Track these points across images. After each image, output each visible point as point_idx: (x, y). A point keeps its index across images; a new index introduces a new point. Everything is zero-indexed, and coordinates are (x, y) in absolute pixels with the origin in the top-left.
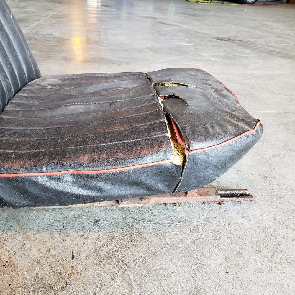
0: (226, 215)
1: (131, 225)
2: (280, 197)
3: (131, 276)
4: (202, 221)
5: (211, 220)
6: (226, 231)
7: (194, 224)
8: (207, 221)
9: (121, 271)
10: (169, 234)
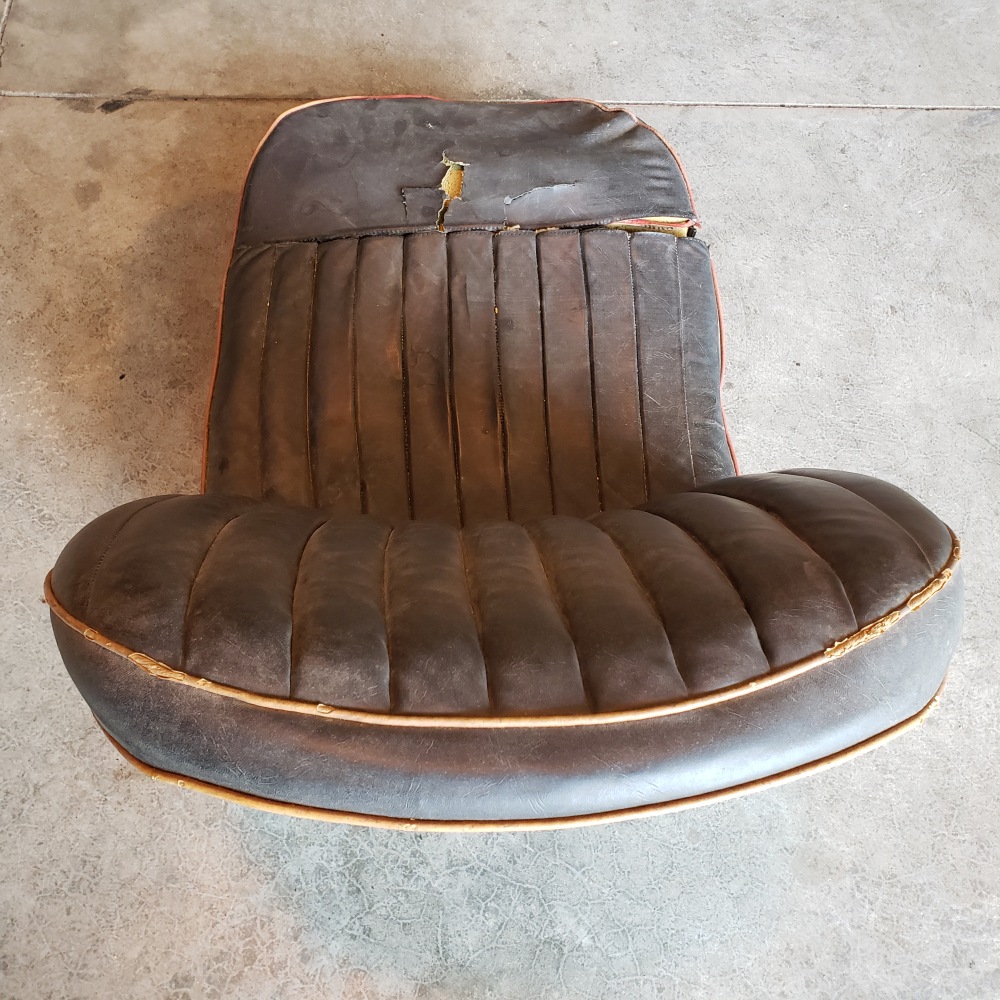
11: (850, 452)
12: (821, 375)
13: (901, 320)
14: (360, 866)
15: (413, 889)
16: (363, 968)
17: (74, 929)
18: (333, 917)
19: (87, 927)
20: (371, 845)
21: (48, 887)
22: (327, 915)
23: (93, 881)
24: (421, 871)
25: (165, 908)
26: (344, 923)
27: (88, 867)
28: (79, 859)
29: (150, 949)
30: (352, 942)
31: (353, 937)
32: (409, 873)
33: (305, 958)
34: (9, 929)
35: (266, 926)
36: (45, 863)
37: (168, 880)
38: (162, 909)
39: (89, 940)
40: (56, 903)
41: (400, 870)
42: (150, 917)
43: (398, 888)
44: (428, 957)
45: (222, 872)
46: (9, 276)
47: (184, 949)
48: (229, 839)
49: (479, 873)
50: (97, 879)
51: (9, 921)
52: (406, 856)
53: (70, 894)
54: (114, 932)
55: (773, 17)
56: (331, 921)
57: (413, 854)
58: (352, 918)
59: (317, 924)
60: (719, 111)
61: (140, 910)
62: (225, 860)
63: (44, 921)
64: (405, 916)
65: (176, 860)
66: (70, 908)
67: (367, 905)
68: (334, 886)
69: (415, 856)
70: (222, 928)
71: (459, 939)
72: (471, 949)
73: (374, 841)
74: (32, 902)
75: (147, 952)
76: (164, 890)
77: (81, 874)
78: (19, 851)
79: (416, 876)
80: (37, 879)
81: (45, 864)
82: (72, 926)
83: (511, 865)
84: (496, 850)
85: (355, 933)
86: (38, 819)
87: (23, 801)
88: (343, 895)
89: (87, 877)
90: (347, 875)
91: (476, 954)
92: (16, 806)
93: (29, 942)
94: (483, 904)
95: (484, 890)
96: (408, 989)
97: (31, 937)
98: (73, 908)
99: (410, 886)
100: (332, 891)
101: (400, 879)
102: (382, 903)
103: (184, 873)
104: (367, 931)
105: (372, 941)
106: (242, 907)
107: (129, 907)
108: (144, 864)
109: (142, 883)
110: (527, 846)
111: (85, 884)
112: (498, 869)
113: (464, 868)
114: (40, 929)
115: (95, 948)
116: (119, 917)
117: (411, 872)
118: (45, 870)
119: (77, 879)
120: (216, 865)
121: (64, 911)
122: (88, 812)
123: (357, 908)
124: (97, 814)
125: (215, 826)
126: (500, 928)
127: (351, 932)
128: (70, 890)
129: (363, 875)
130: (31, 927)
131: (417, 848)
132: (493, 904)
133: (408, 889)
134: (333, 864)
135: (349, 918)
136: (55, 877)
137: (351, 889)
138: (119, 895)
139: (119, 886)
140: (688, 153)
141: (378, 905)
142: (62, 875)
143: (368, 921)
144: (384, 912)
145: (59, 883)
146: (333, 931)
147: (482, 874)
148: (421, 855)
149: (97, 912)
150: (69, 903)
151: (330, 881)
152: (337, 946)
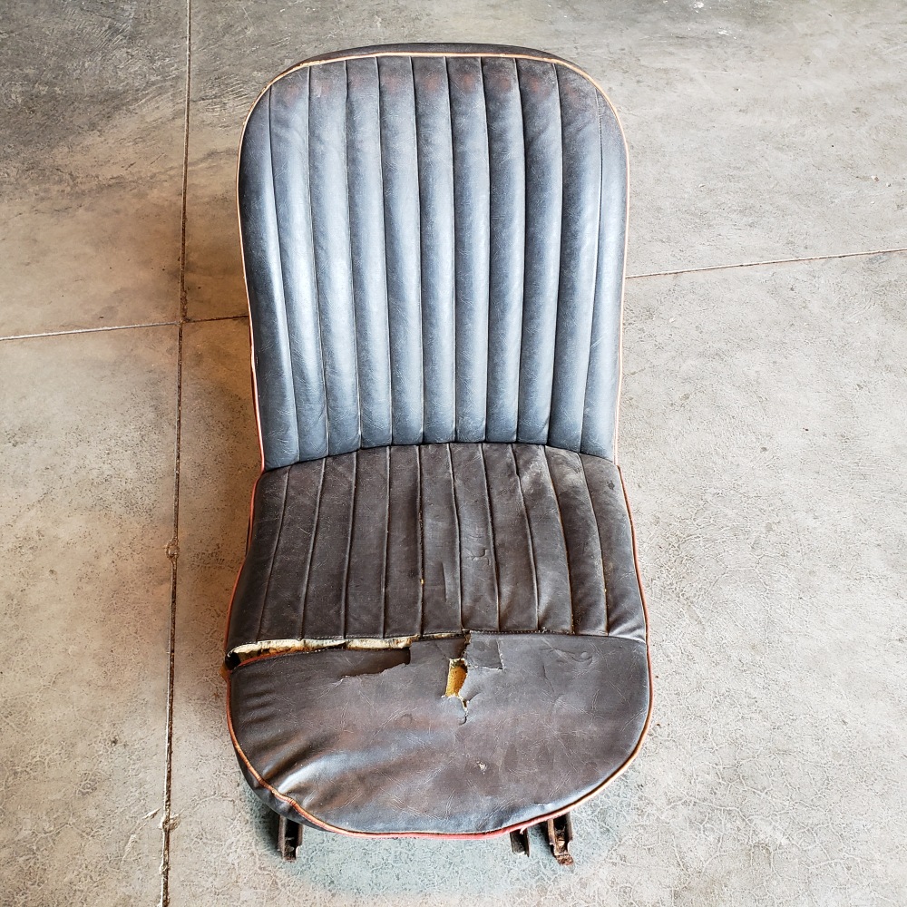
0: (793, 517)
1: (676, 545)
2: (864, 476)
3: (698, 611)
4: (764, 531)
5: (774, 527)
6: (794, 541)
7: (754, 535)
8: (769, 528)
9: (686, 607)
10: (726, 553)
11: (862, 483)
12: (825, 435)
13: (867, 392)
14: (603, 812)
15: (648, 823)
16: (628, 885)
17: (406, 889)
18: (595, 852)
19: (415, 886)
20: (608, 797)
21: (377, 862)
22: (591, 851)
23: (410, 853)
24: (649, 809)
25: (470, 864)
26: (604, 855)
29: (466, 895)
30: (614, 867)
31: (614, 864)
32: (641, 812)
33: (584, 885)
36: (370, 846)
38: (467, 865)
40: (387, 873)
41: (634, 812)
42: (460, 872)
43: (636, 824)
44: (673, 869)
46: (231, 441)
49: (691, 805)
51: (355, 891)
52: (635, 800)
53: (395, 865)
54: (436, 887)
55: (717, 211)
56: (595, 855)
57: (640, 798)
58: (609, 850)
60: (699, 275)
61: (450, 869)
63: (381, 887)
64: (647, 843)
66: (398, 875)
67: (617, 840)
68: (589, 830)
71: (692, 854)
72: (702, 859)
73: (609, 794)
74: (369, 874)
75: (465, 898)
79: (647, 813)
80: (367, 858)
82: (404, 887)
83: (713, 795)
84: (699, 787)
85: (614, 861)
88: (598, 835)
89: (404, 850)
90: (596, 820)
91: (708, 862)
93: (375, 904)
94: (701, 826)
95: (698, 816)
96: (666, 895)
97: (375, 900)
98: (401, 874)
99: (644, 821)
100: (589, 833)
101: (636, 818)
102: (628, 837)
104: (623, 858)
105: (629, 864)
107: (442, 868)
110: (721, 781)
111: (404, 856)
112: (705, 800)
113: (680, 802)
114: (380, 892)
115: (425, 901)
116: (436, 876)
119: (398, 854)
121: (395, 877)
123: (611, 843)
126: (719, 841)
127: (612, 861)
128: (395, 862)
129: (608, 819)
130: (373, 892)
131: (641, 794)
132: (709, 825)
133: (644, 823)
134: (584, 814)
135: (607, 851)
137: (602, 830)
138: (432, 860)
140: (686, 303)
141: (626, 838)
142: (385, 852)
143: (621, 851)
144: (631, 843)
145: (385, 858)
146: (598, 862)
147: (694, 805)
148: (646, 798)
149: (419, 874)
150: (397, 871)
151: (585, 827)
152: (604, 873)
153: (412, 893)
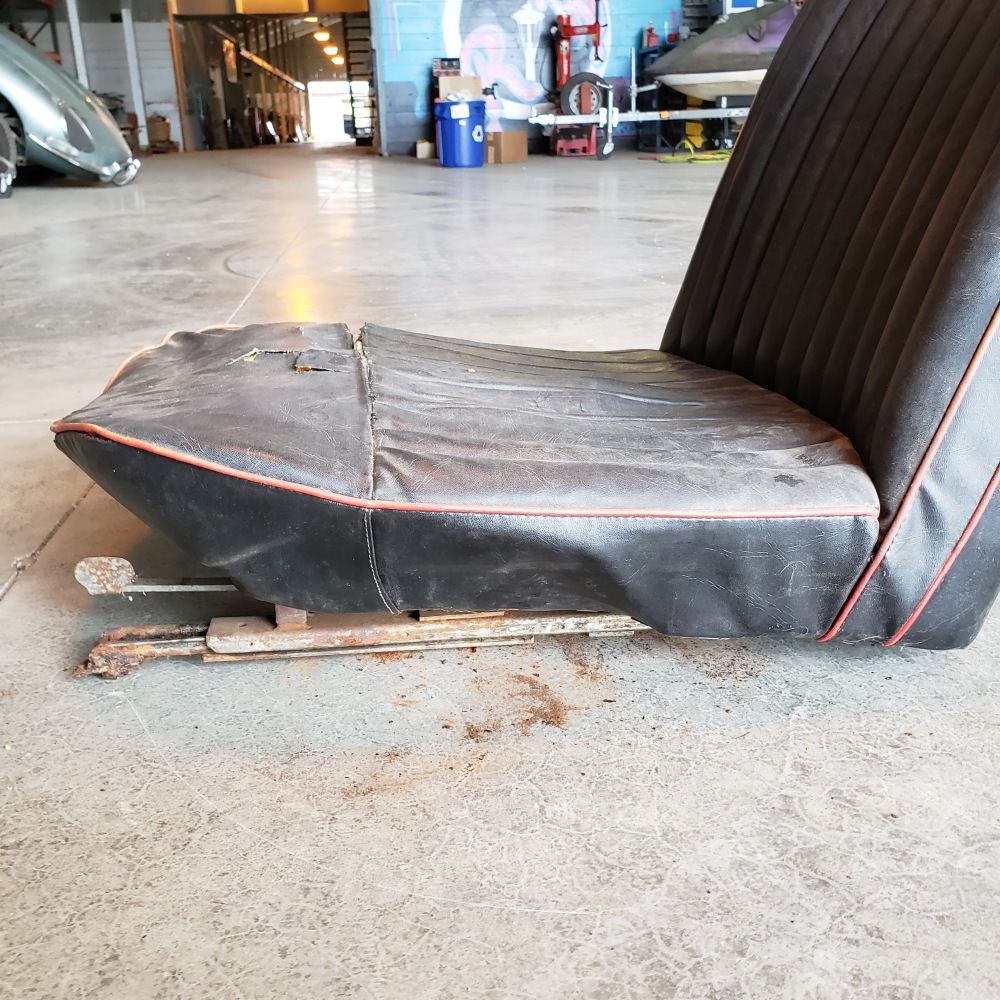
14: (809, 854)
15: (923, 872)
16: (898, 983)
17: (297, 975)
18: (796, 918)
19: (323, 971)
21: (240, 924)
24: (921, 852)
25: (472, 934)
26: (825, 923)
27: (313, 894)
28: (295, 887)
30: (854, 948)
31: (851, 942)
32: (904, 857)
34: (167, 985)
35: (675, 942)
37: (465, 898)
38: (465, 936)
39: (330, 988)
40: (258, 944)
41: (885, 855)
42: (445, 947)
43: (893, 874)
45: (563, 882)
47: (526, 986)
48: (560, 842)
50: (333, 909)
51: (166, 974)
52: (882, 837)
53: (283, 930)
54: (378, 974)
56: (796, 926)
58: (833, 918)
59: (772, 930)
61: (421, 941)
62: (564, 868)
63: (236, 969)
65: (474, 874)
66: (286, 948)
67: (852, 900)
68: (777, 882)
69: (898, 836)
70: (589, 951)
74: (213, 945)
76: (462, 912)
77: (302, 904)
78: (186, 885)
79: (917, 858)
80: (219, 916)
81: (233, 898)
82: (294, 971)
85: (852, 936)
86: (217, 848)
87: (191, 831)
88: (800, 888)
89: (313, 906)
90: (793, 867)
92: (178, 837)
98: (292, 948)
99: (913, 869)
100: (776, 887)
101: (892, 864)
102: (878, 895)
103: (493, 888)
104: (877, 933)
105: (893, 943)
106: (619, 920)
107: (400, 939)
108: (417, 883)
109: (420, 906)
111: (310, 916)
114: (229, 980)
116: (383, 954)
117: (905, 854)
118: (234, 904)
120: (551, 874)
121: (276, 952)
122: (304, 834)
123: (836, 904)
124: (322, 835)
125: (532, 832)
127: (844, 936)
128: (284, 925)
129: (821, 866)
130: (211, 979)
131: (896, 827)
133: (915, 873)
134: (760, 856)
135: (828, 918)
136: (253, 912)
137: (809, 882)
138: (378, 924)
139: (374, 914)
141: (873, 897)
142: (266, 907)
143: (866, 918)
144: (888, 905)
145: (261, 918)
146: (809, 938)
148: (908, 835)
149: (340, 948)
150: (284, 942)
151: (766, 876)
152: (828, 957)
153: (313, 982)
